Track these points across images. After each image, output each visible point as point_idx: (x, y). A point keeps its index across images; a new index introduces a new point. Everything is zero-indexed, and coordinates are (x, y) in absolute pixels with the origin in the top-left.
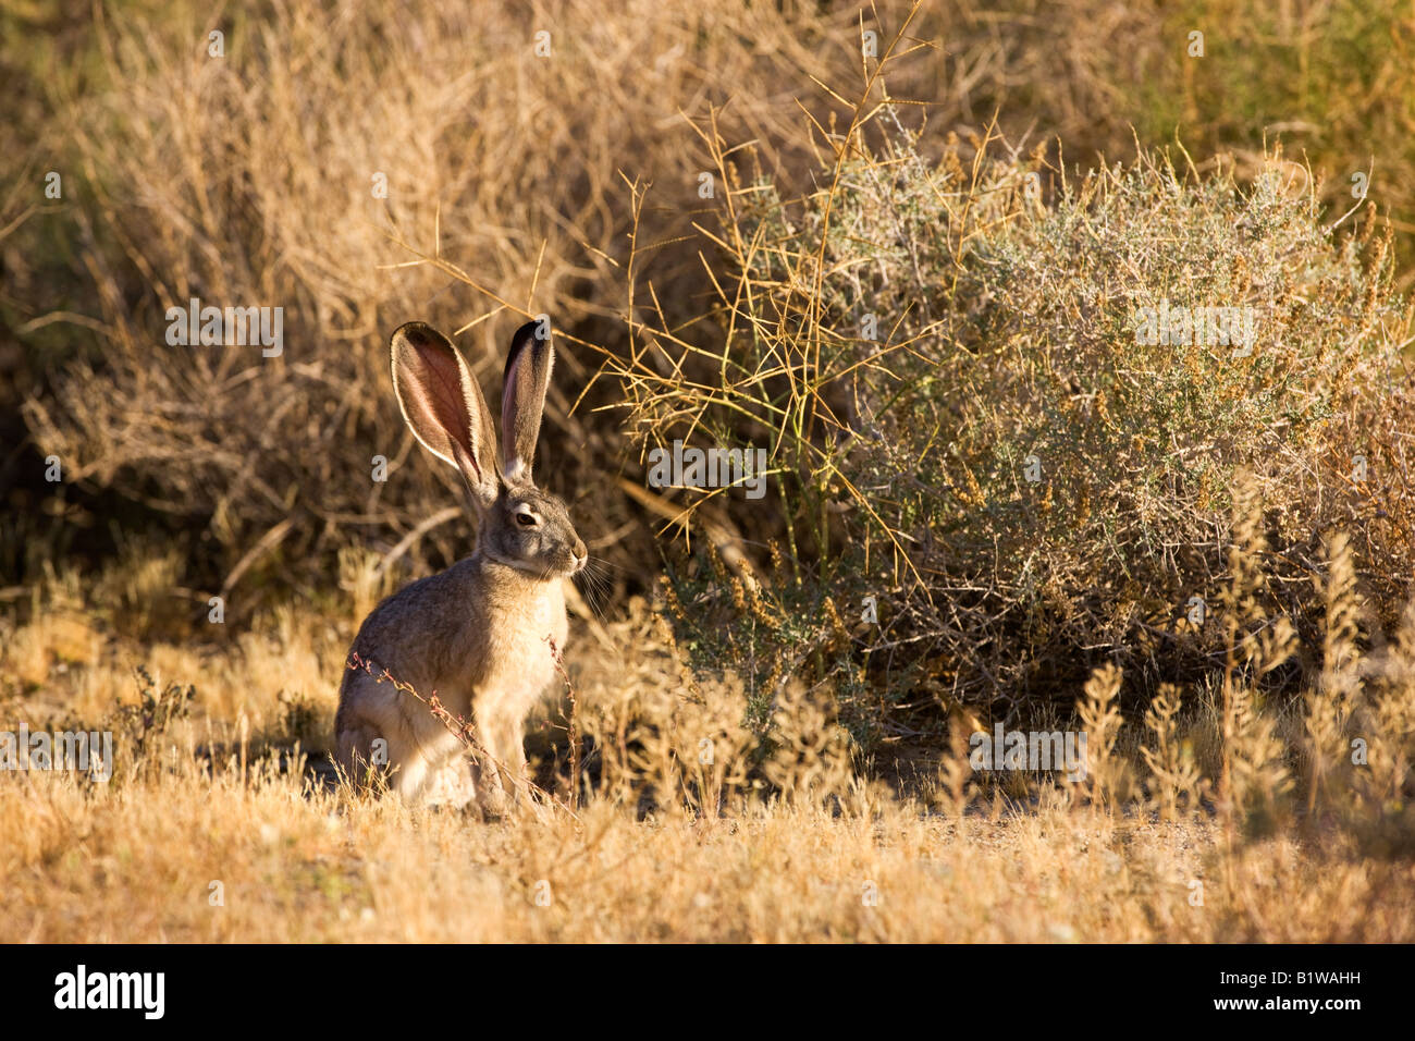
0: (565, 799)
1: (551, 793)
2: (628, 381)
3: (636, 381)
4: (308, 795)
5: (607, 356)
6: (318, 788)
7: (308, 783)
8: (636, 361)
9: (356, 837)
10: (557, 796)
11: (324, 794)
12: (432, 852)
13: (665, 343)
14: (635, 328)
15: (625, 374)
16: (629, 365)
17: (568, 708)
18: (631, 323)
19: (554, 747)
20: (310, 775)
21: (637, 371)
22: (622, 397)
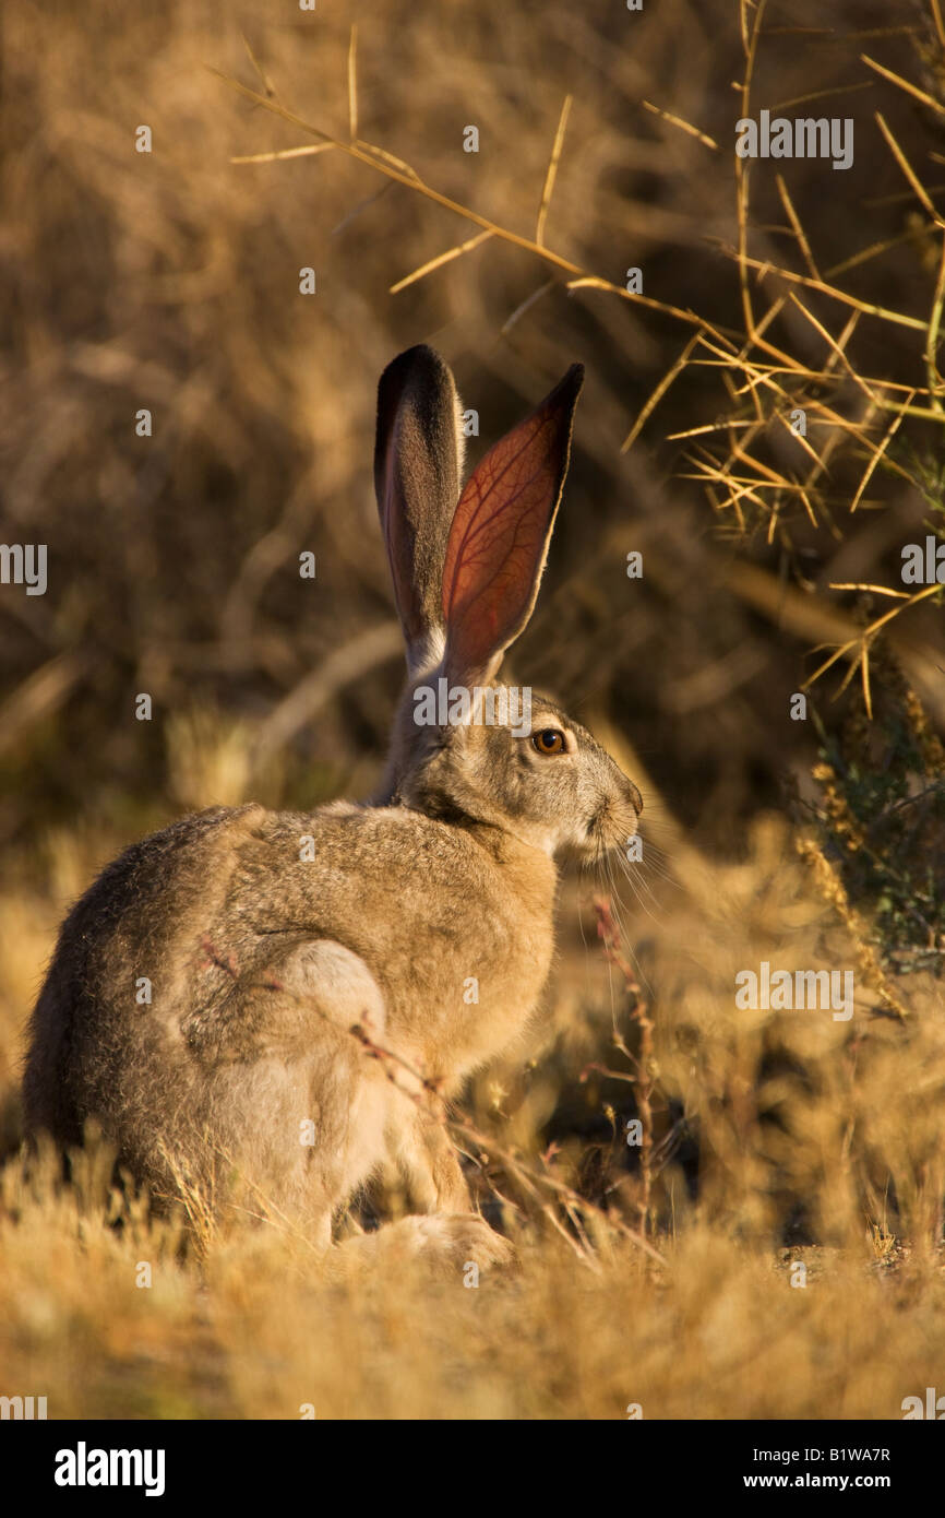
0: (632, 1218)
1: (604, 1208)
2: (740, 377)
3: (758, 377)
4: (117, 1225)
5: (695, 329)
6: (138, 1210)
7: (117, 1199)
8: (755, 336)
9: (215, 1310)
10: (615, 1214)
11: (149, 1226)
12: (367, 1335)
13: (815, 299)
14: (752, 271)
15: (734, 362)
16: (740, 344)
17: (634, 1036)
18: (743, 259)
19: (610, 1113)
20: (118, 1183)
21: (757, 356)
22: (731, 408)
